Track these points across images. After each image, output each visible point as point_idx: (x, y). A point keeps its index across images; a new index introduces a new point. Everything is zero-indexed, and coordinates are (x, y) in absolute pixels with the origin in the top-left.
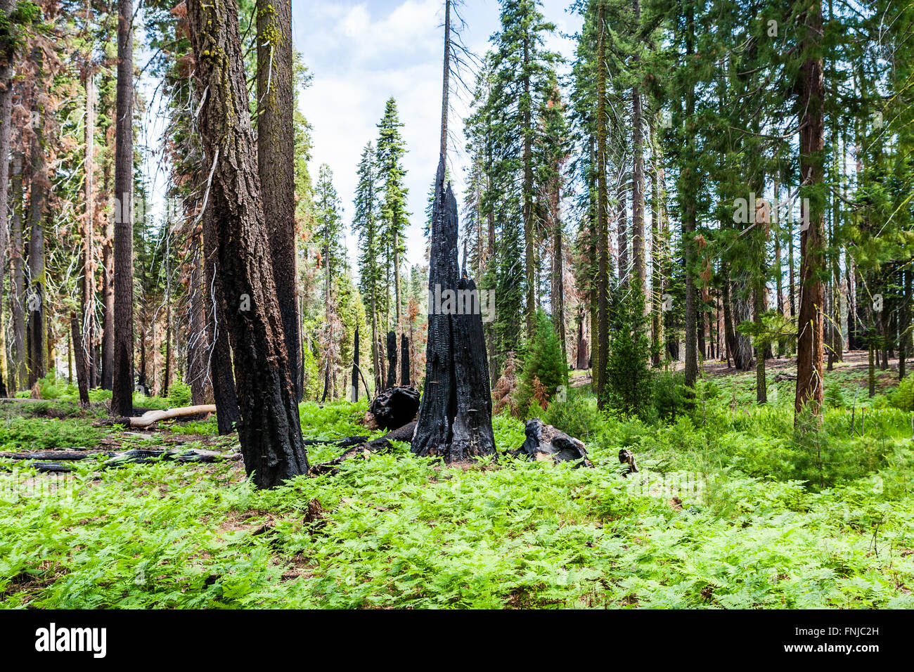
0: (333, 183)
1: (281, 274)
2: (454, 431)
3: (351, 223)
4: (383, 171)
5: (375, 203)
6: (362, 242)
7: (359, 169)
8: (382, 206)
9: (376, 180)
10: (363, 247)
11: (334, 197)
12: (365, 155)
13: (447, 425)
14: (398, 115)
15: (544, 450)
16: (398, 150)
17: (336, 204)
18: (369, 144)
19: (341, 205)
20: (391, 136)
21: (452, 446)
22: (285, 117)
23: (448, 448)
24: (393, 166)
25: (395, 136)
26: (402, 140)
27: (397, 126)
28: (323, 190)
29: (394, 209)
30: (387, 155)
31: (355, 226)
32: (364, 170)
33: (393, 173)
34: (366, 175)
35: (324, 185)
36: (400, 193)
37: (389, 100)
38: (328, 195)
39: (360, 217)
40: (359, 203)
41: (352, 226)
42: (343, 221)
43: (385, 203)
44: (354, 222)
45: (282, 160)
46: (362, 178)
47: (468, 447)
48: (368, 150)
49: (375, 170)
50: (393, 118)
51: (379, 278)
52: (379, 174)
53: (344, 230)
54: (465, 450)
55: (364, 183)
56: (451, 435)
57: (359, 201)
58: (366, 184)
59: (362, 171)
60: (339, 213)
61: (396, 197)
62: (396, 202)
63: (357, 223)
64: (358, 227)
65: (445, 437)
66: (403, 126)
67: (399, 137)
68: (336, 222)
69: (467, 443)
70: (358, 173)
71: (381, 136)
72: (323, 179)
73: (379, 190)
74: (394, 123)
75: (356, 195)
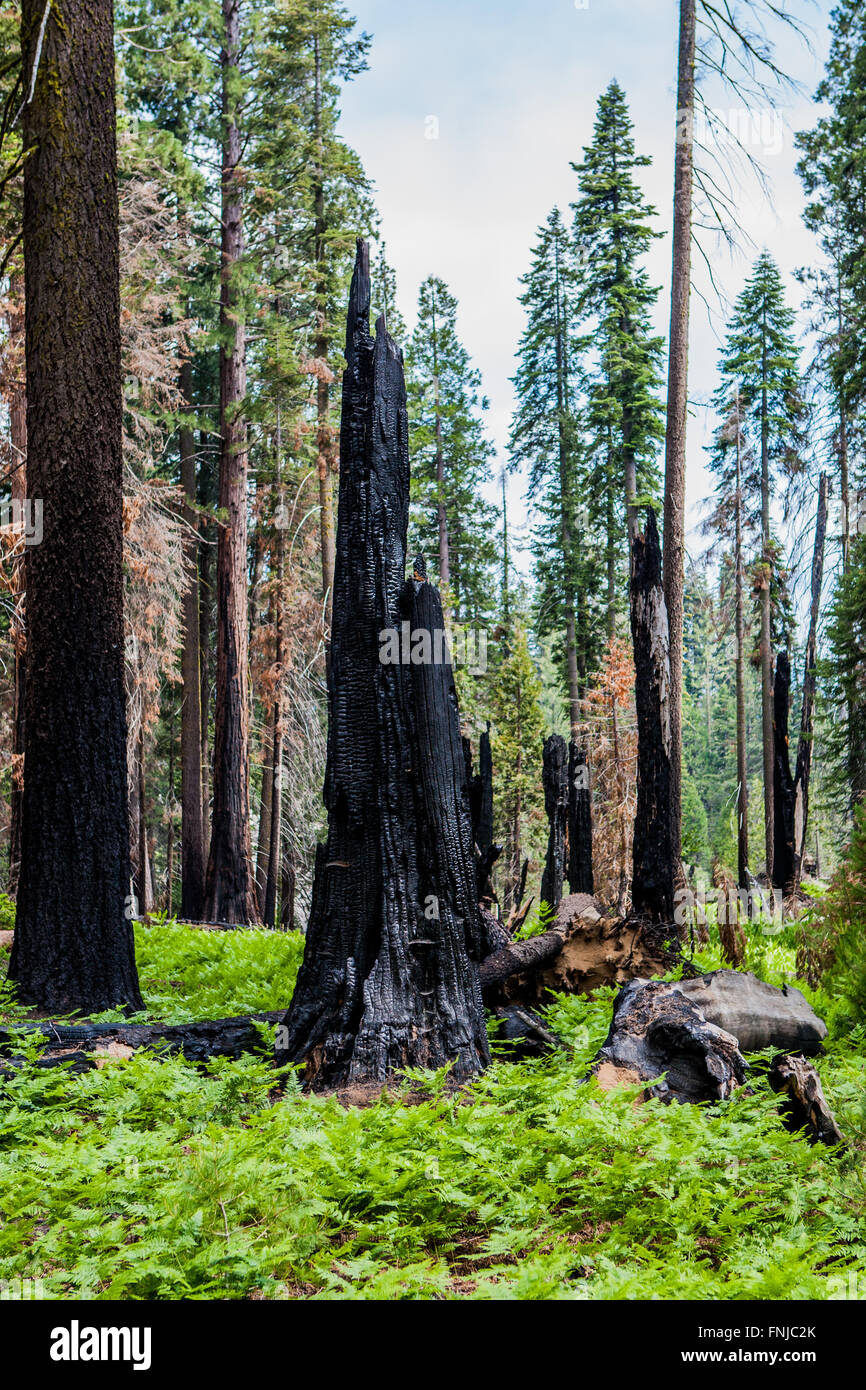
0: (457, 330)
1: (82, 581)
2: (368, 999)
3: (509, 440)
4: (591, 292)
5: (573, 381)
6: (542, 493)
7: (525, 289)
8: (595, 391)
9: (575, 319)
10: (547, 504)
11: (459, 370)
12: (542, 251)
13: (352, 982)
14: (632, 134)
15: (621, 1055)
16: (634, 230)
17: (467, 389)
18: (554, 218)
19: (481, 392)
20: (612, 195)
21: (358, 1042)
22: (92, 164)
23: (350, 1045)
24: (621, 277)
25: (623, 193)
26: (644, 203)
27: (628, 164)
28: (429, 353)
29: (625, 396)
30: (603, 247)
31: (518, 446)
32: (539, 291)
33: (616, 295)
34: (549, 305)
35: (432, 339)
36: (639, 351)
37: (605, 92)
38: (445, 364)
39: (530, 425)
40: (528, 385)
41: (510, 447)
42: (485, 436)
43: (602, 380)
44: (515, 437)
45: (82, 276)
46: (537, 315)
47: (403, 1042)
48: (552, 234)
49: (572, 291)
50: (619, 143)
51: (593, 587)
52: (581, 301)
53: (489, 459)
54: (392, 1051)
55: (541, 326)
56: (360, 1008)
57: (529, 376)
58: (548, 328)
59: (536, 294)
60: (475, 412)
61: (628, 364)
62: (629, 376)
63: (525, 440)
64: (527, 450)
65: (344, 1013)
66: (645, 162)
67: (635, 195)
68: (468, 438)
69: (402, 1033)
70: (525, 300)
71: (584, 196)
72: (429, 321)
73: (581, 344)
74: (620, 158)
75: (519, 363)
